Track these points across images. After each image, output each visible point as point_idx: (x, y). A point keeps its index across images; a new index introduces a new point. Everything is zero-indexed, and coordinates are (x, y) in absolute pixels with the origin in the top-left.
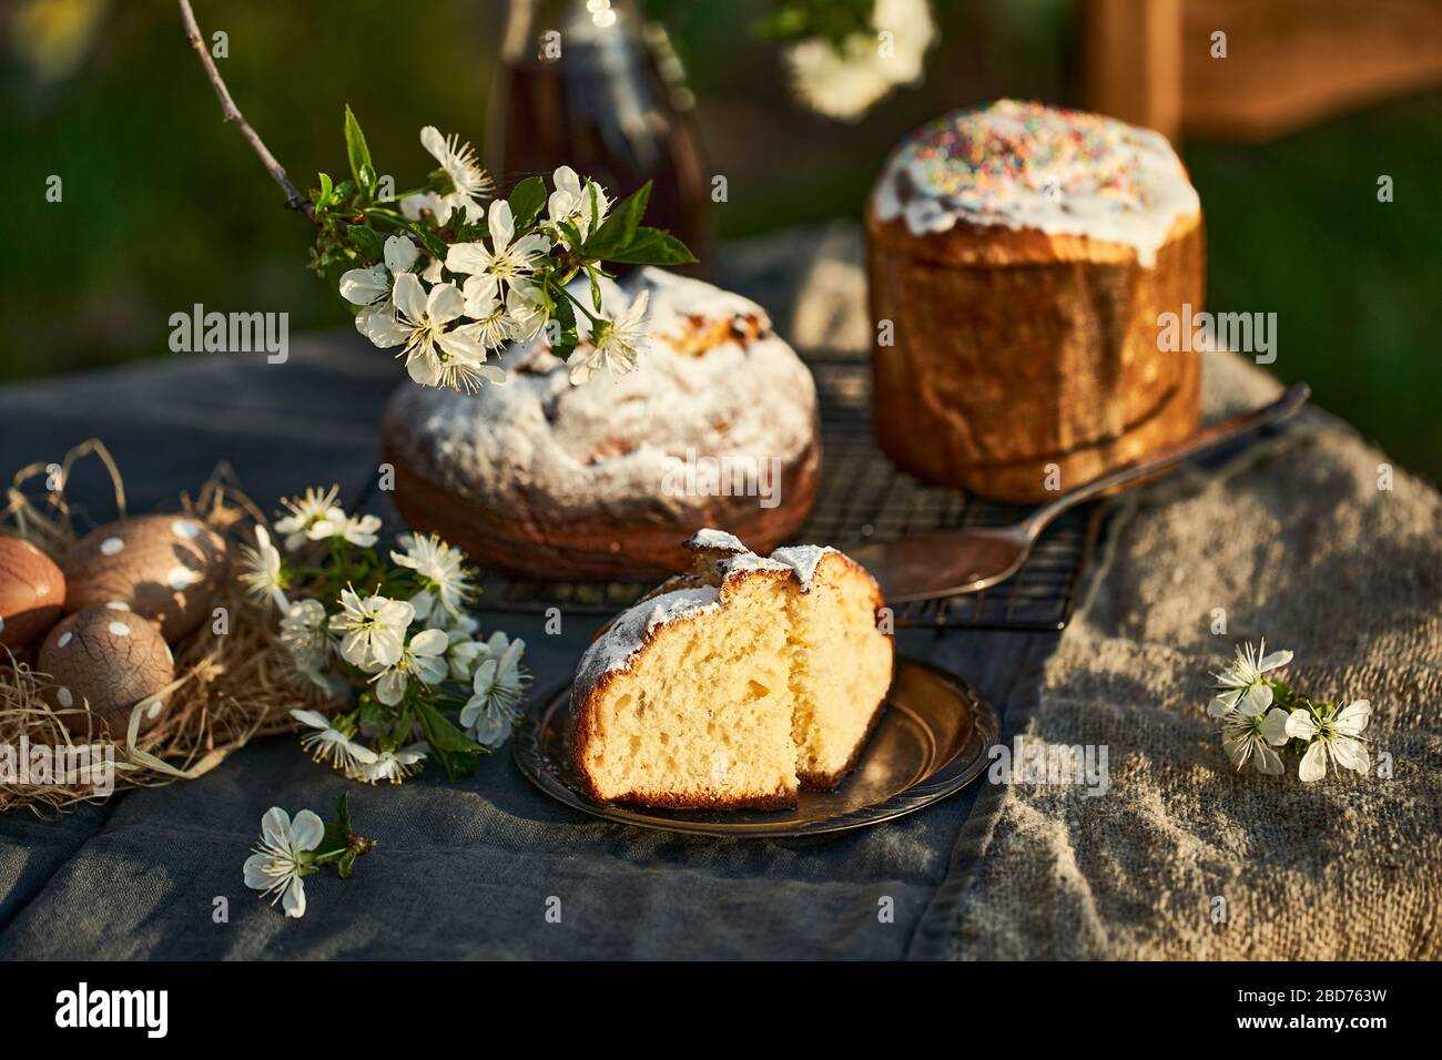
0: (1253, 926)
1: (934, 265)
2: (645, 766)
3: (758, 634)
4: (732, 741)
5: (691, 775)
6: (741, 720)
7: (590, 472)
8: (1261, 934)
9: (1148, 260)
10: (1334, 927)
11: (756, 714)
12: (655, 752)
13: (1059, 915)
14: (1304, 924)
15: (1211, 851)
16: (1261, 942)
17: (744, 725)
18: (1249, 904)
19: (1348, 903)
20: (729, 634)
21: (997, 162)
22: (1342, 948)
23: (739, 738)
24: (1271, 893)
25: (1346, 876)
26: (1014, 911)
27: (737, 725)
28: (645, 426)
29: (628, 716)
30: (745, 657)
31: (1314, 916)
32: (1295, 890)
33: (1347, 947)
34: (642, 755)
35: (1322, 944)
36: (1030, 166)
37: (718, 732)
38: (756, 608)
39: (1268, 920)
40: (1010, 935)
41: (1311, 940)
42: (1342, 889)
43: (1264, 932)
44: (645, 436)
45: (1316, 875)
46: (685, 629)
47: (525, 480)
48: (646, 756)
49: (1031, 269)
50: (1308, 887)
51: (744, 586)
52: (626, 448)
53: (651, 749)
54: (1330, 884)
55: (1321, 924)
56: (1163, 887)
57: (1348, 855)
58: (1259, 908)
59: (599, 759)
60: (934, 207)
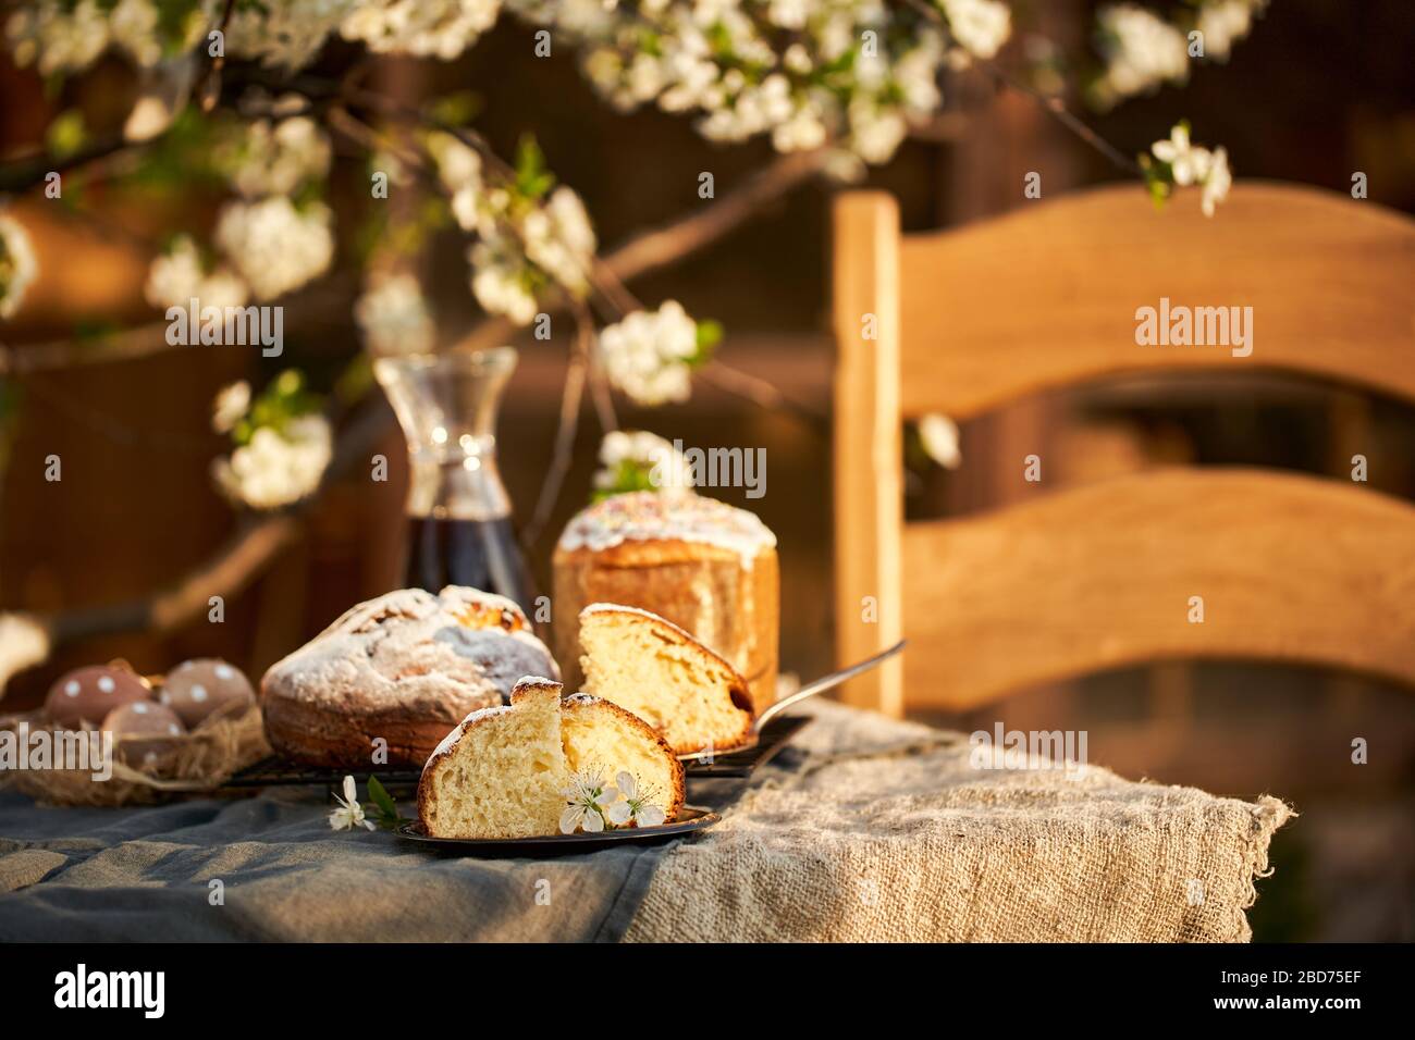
1: (609, 568)
2: (465, 820)
3: (538, 727)
4: (524, 802)
5: (496, 826)
6: (529, 787)
7: (395, 685)
9: (748, 565)
10: (920, 864)
11: (540, 783)
12: (471, 811)
17: (531, 791)
19: (929, 851)
20: (518, 728)
22: (925, 877)
23: (528, 800)
27: (527, 791)
28: (436, 659)
29: (451, 785)
30: (530, 743)
31: (907, 856)
32: (895, 843)
33: (928, 877)
34: (462, 813)
35: (912, 873)
38: (535, 710)
41: (904, 869)
42: (926, 844)
44: (435, 665)
46: (487, 725)
47: (351, 690)
48: (465, 813)
49: (674, 565)
51: (526, 694)
52: (421, 671)
53: (469, 809)
54: (918, 842)
59: (434, 815)
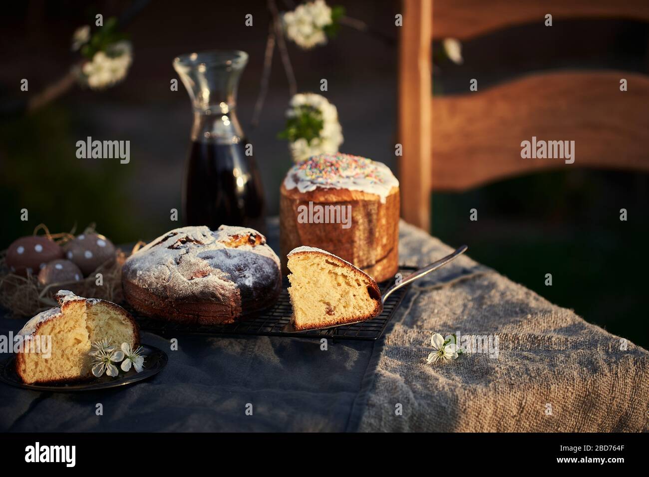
0: (466, 402)
2: (41, 372)
3: (76, 322)
4: (70, 359)
5: (57, 373)
6: (73, 352)
7: (190, 282)
8: (469, 405)
9: (383, 201)
10: (493, 403)
11: (78, 350)
12: (43, 367)
13: (402, 398)
14: (483, 402)
15: (451, 381)
16: (468, 407)
17: (74, 354)
18: (465, 395)
19: (498, 395)
20: (66, 323)
21: (329, 169)
22: (495, 410)
23: (73, 358)
24: (472, 392)
25: (497, 387)
26: (386, 397)
27: (72, 354)
28: (211, 267)
30: (72, 330)
31: (486, 399)
32: (480, 391)
33: (497, 410)
34: (39, 368)
35: (489, 409)
36: (340, 169)
37: (65, 357)
38: (74, 313)
39: (471, 400)
40: (386, 405)
41: (485, 407)
42: (496, 391)
43: (470, 404)
44: (212, 271)
45: (486, 386)
46: (50, 323)
47: (167, 284)
48: (41, 368)
50: (484, 390)
51: (70, 306)
52: (204, 275)
54: (491, 389)
55: (488, 402)
56: (435, 390)
57: (497, 380)
58: (468, 396)
59: (24, 371)
60: (309, 183)
